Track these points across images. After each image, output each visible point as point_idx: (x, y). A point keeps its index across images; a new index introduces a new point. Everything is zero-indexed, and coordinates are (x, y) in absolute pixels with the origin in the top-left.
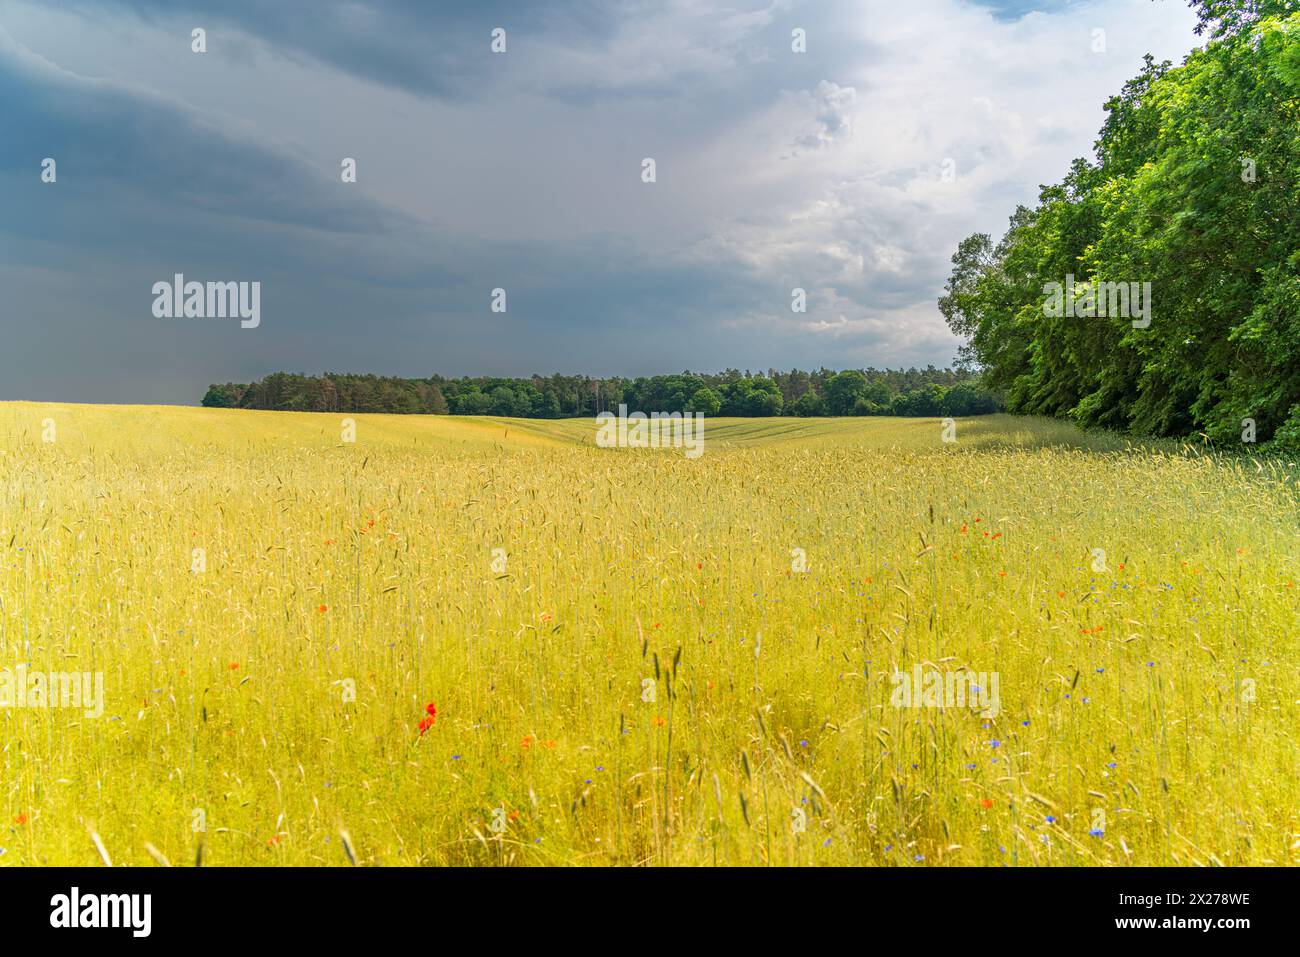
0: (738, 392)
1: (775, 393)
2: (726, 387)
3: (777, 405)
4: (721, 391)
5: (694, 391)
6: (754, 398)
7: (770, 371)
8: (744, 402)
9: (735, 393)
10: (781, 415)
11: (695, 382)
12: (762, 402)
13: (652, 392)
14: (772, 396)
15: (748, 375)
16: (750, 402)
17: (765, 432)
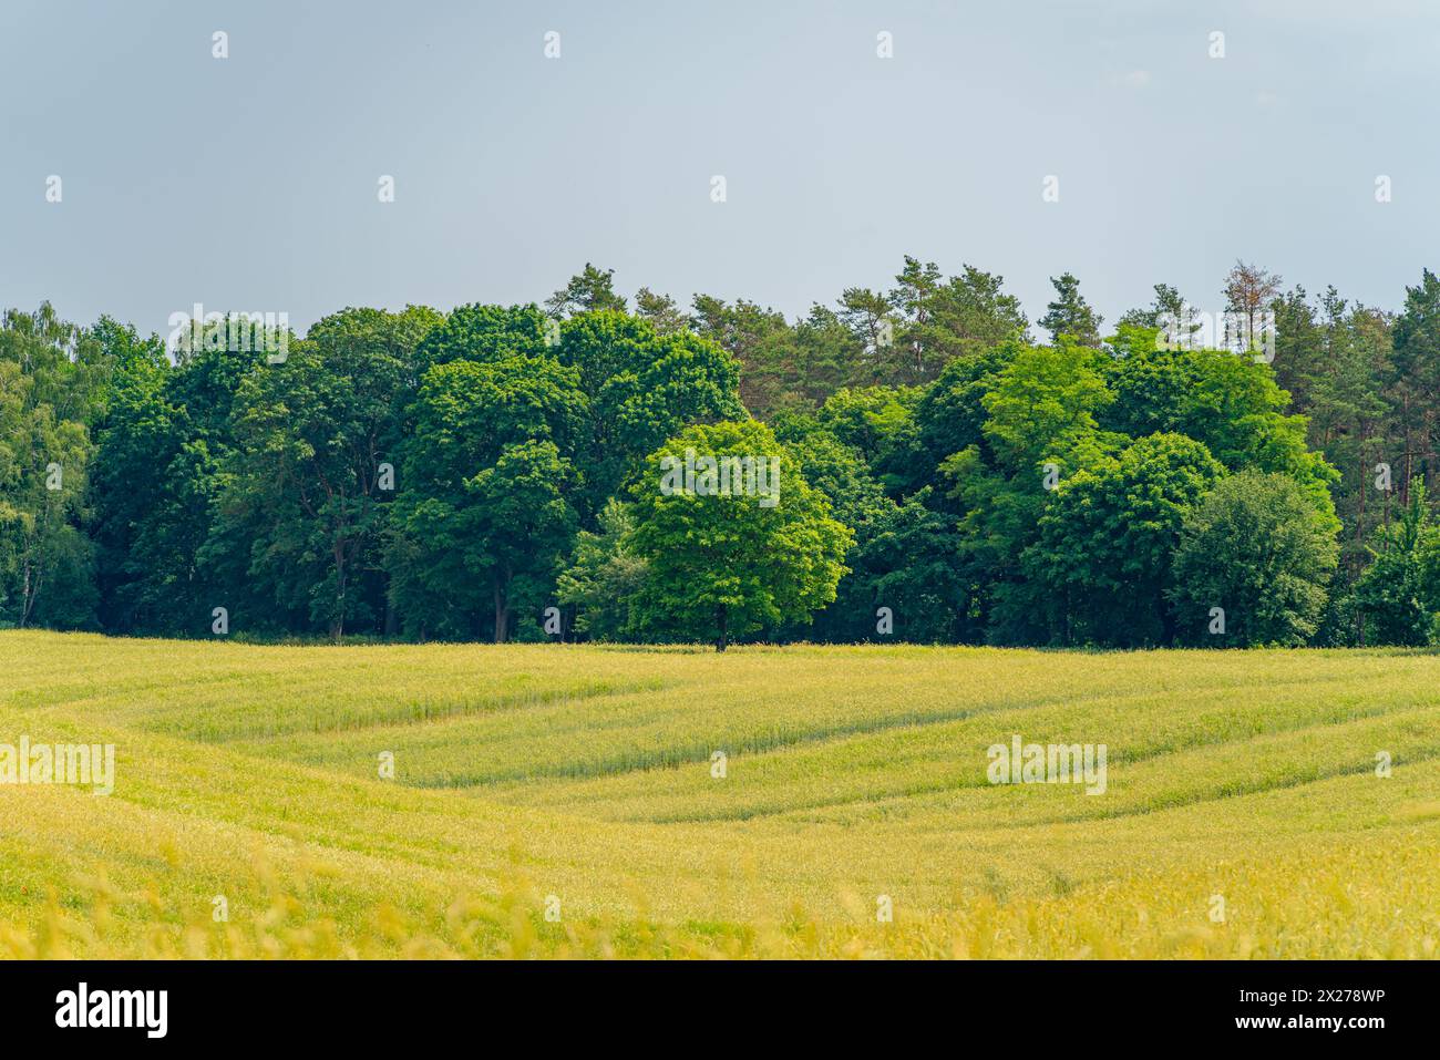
0: (987, 450)
1: (1273, 460)
2: (893, 411)
3: (1288, 556)
4: (860, 436)
5: (646, 439)
6: (1108, 497)
7: (1244, 293)
8: (1030, 530)
9: (965, 457)
10: (1320, 640)
11: (655, 366)
12: (1172, 537)
13: (315, 434)
14: (1249, 486)
15: (1070, 315)
16: (1083, 526)
17: (1192, 761)
